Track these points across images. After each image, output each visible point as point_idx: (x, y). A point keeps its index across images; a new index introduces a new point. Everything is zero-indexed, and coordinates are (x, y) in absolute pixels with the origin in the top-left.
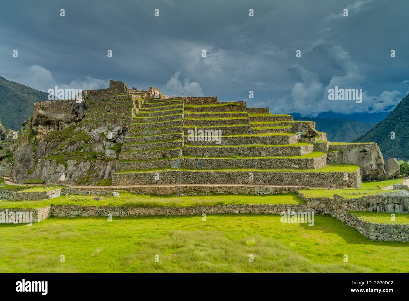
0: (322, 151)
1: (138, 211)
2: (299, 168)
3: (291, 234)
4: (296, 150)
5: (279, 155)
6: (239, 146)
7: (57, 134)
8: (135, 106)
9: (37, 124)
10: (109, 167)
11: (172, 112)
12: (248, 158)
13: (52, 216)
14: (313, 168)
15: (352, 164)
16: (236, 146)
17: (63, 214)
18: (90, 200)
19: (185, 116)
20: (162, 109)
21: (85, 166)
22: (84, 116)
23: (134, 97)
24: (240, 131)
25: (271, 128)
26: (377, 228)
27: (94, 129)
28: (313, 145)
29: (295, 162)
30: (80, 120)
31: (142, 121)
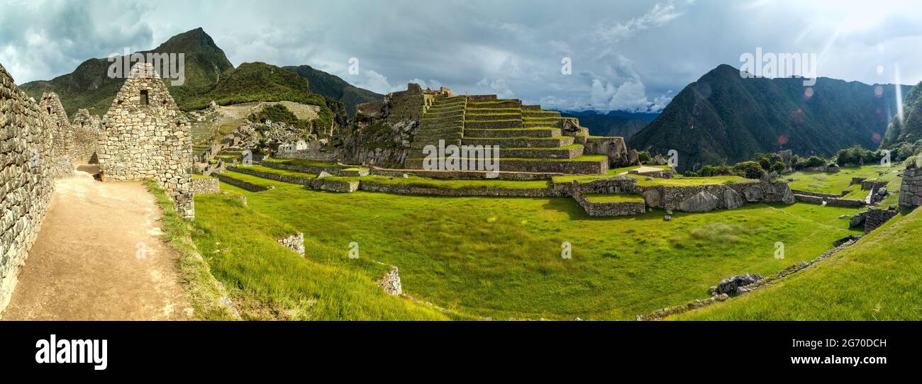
0: (581, 143)
1: (418, 190)
2: (557, 158)
3: (532, 213)
4: (556, 143)
5: (543, 147)
6: (509, 138)
7: (370, 128)
8: (426, 104)
9: (357, 121)
10: (404, 154)
11: (456, 109)
12: (515, 149)
13: (360, 189)
14: (569, 158)
15: (603, 154)
16: (506, 138)
17: (367, 188)
18: (387, 180)
19: (467, 111)
20: (448, 106)
21: (387, 153)
22: (389, 113)
23: (426, 97)
24: (513, 125)
25: (540, 123)
26: (595, 206)
27: (396, 123)
28: (573, 138)
29: (554, 152)
30: (386, 117)
31: (431, 116)
